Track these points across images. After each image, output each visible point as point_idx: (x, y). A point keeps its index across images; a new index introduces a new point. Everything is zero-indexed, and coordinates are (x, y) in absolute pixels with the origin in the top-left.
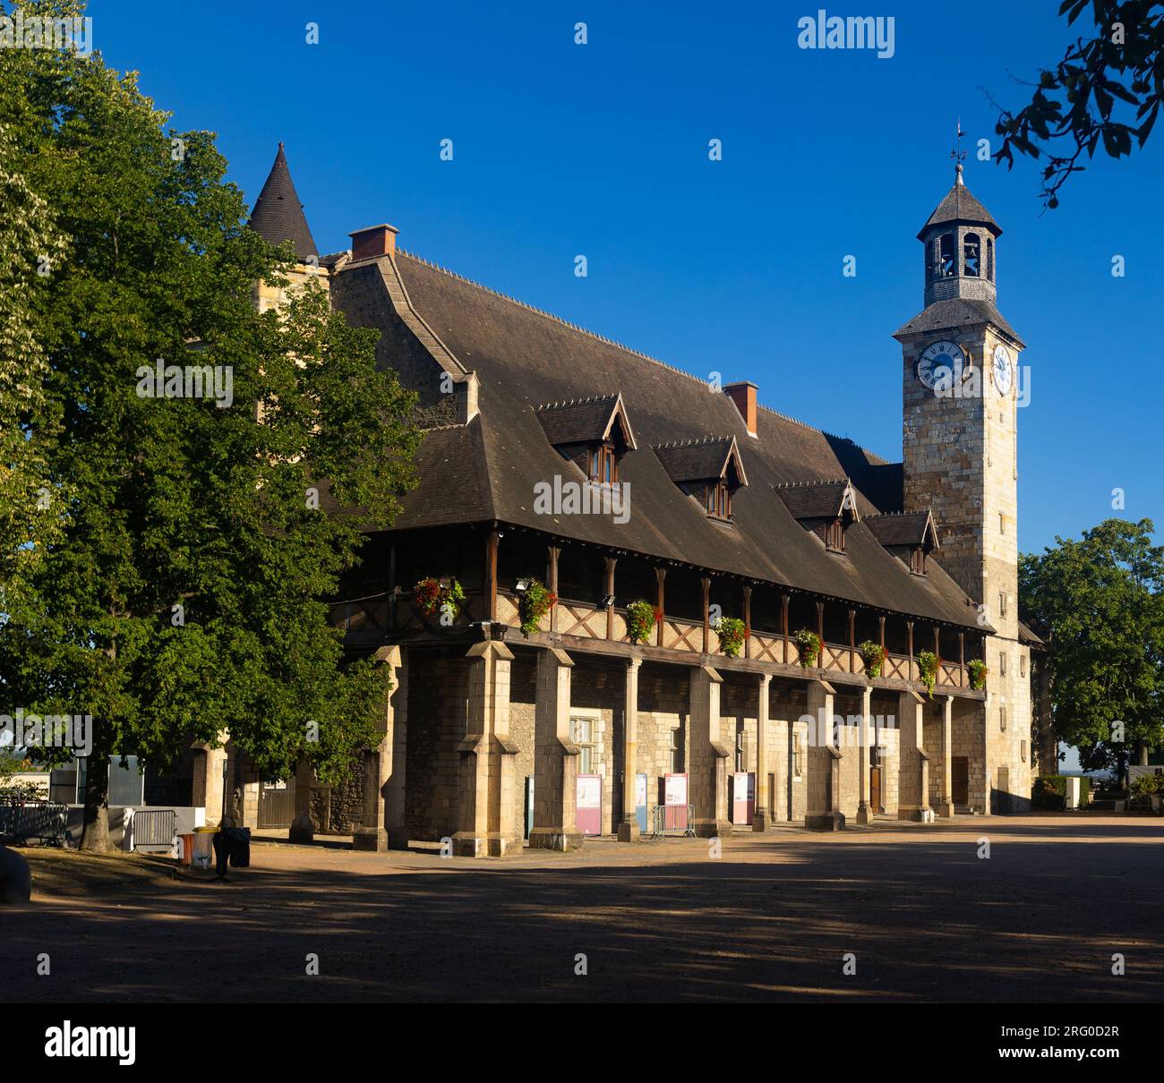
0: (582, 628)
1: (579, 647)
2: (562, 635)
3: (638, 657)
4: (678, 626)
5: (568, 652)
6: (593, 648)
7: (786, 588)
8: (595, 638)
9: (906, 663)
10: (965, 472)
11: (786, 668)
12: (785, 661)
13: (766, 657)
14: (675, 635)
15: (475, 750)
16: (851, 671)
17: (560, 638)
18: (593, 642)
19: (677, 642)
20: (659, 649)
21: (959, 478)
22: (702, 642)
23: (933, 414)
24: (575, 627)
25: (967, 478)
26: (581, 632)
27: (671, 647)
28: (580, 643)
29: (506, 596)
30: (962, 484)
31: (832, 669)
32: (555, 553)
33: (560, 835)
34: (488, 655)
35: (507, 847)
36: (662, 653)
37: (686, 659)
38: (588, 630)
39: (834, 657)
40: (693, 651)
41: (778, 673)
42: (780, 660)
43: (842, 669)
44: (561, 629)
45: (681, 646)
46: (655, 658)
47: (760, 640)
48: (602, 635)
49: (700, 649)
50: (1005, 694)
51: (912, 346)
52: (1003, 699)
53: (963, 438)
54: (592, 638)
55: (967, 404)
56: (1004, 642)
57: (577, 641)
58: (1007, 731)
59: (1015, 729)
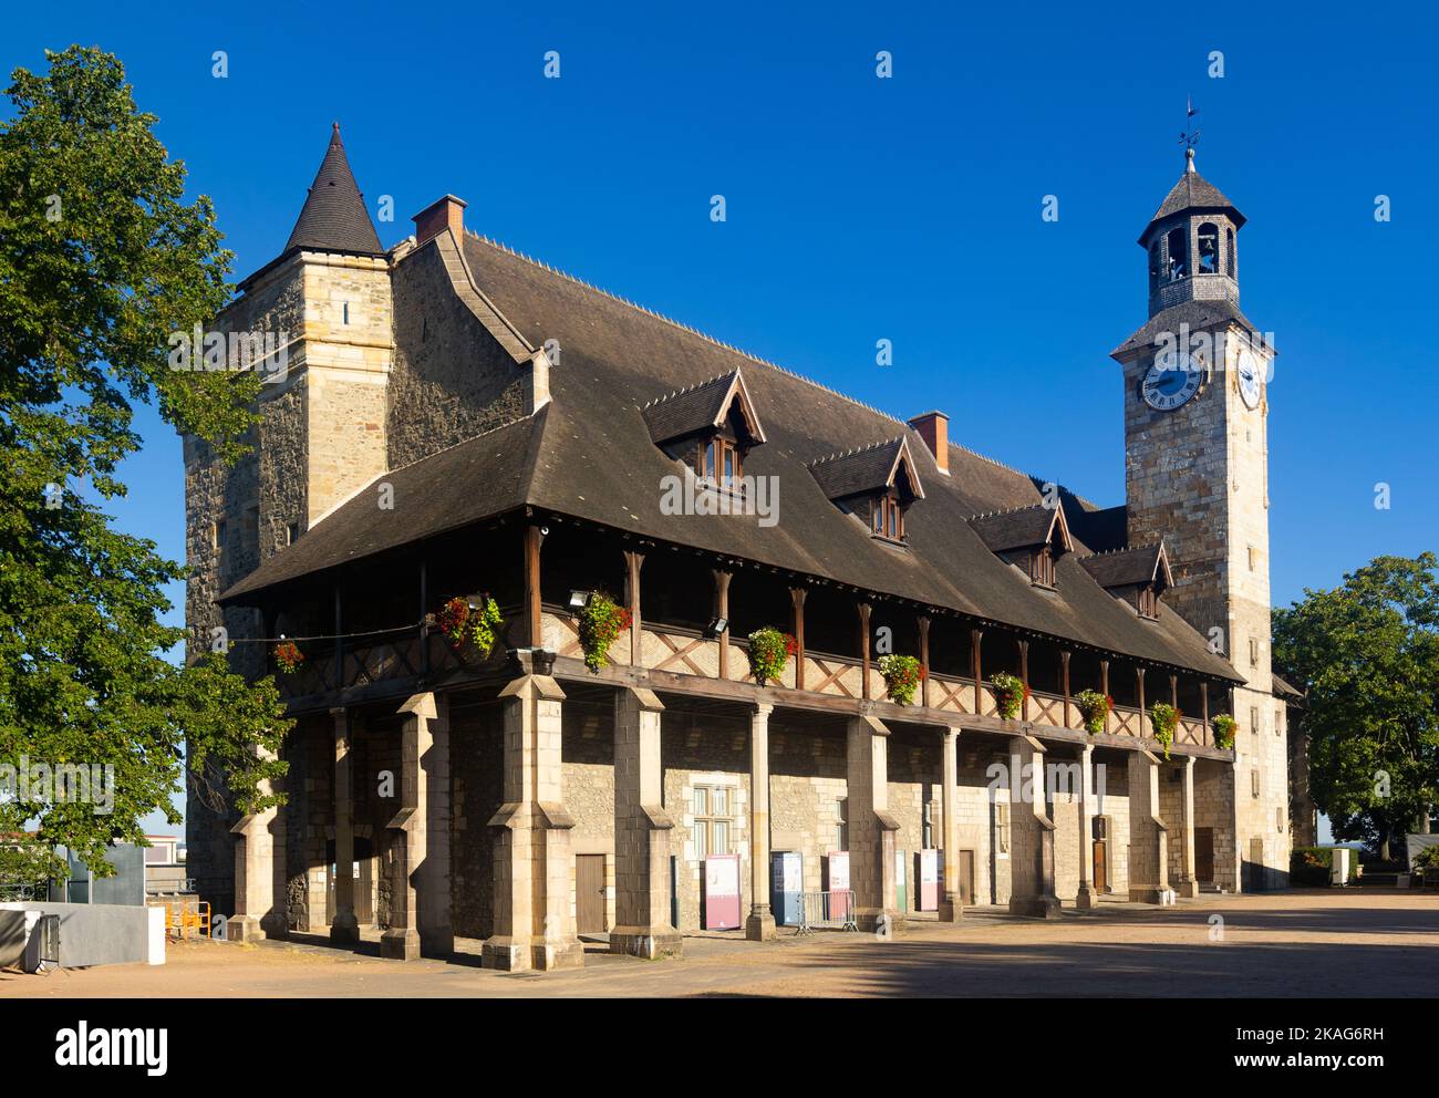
0: (680, 662)
1: (677, 687)
2: (649, 670)
3: (768, 702)
4: (827, 664)
5: (657, 693)
6: (698, 689)
7: (976, 619)
8: (700, 676)
9: (1136, 717)
10: (1204, 501)
11: (979, 721)
12: (978, 711)
13: (951, 706)
14: (822, 675)
15: (509, 824)
16: (1066, 725)
17: (646, 674)
18: (698, 680)
19: (826, 684)
20: (798, 692)
21: (1196, 508)
22: (861, 684)
23: (1163, 438)
24: (670, 660)
25: (1206, 507)
26: (679, 667)
27: (817, 691)
28: (678, 681)
29: (559, 616)
30: (1200, 514)
31: (1041, 722)
32: (635, 562)
33: (646, 937)
34: (526, 694)
35: (556, 956)
36: (802, 698)
37: (840, 706)
38: (691, 665)
39: (1043, 708)
40: (849, 696)
41: (968, 726)
42: (971, 709)
43: (1054, 723)
44: (648, 662)
45: (832, 689)
46: (793, 703)
47: (942, 684)
48: (712, 671)
49: (859, 694)
50: (1257, 755)
51: (1134, 364)
52: (1255, 761)
53: (1200, 461)
54: (697, 676)
55: (1206, 420)
56: (1255, 694)
57: (672, 679)
58: (1260, 797)
59: (1270, 795)
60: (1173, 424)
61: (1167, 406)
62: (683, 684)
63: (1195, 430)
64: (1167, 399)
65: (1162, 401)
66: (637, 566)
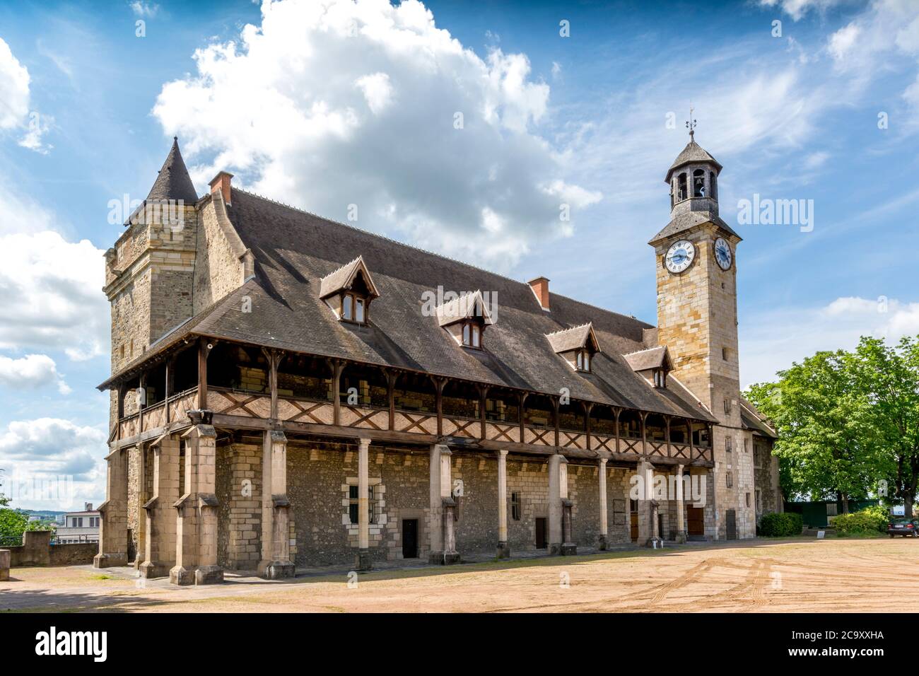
0: (306, 416)
1: (301, 430)
2: (283, 421)
3: (368, 438)
4: (411, 416)
5: (285, 434)
6: (318, 431)
8: (320, 423)
9: (640, 443)
10: (697, 322)
11: (523, 446)
12: (522, 441)
13: (503, 438)
14: (408, 423)
16: (588, 448)
17: (281, 423)
18: (317, 426)
19: (410, 427)
20: (390, 432)
21: (692, 327)
22: (437, 427)
23: (675, 288)
24: (298, 416)
25: (697, 326)
26: (305, 418)
27: (404, 431)
28: (303, 427)
29: (219, 392)
30: (695, 330)
31: (569, 447)
32: (273, 362)
36: (393, 435)
37: (419, 439)
38: (313, 418)
39: (571, 439)
40: (427, 434)
41: (514, 449)
42: (517, 440)
43: (579, 447)
44: (282, 416)
45: (415, 430)
46: (386, 438)
47: (496, 427)
48: (329, 420)
49: (435, 432)
50: (731, 463)
51: (661, 247)
52: (729, 467)
53: (696, 299)
54: (319, 424)
55: (698, 277)
56: (730, 430)
57: (299, 426)
58: (734, 487)
59: (741, 485)
60: (681, 280)
61: (677, 270)
62: (307, 428)
63: (691, 283)
64: (677, 266)
65: (674, 268)
66: (275, 365)
